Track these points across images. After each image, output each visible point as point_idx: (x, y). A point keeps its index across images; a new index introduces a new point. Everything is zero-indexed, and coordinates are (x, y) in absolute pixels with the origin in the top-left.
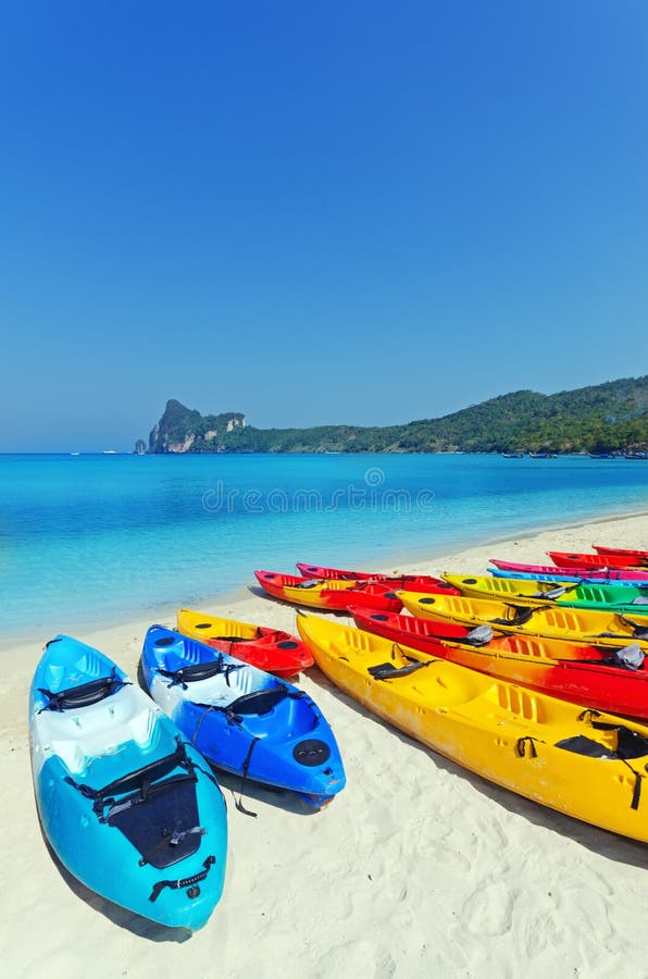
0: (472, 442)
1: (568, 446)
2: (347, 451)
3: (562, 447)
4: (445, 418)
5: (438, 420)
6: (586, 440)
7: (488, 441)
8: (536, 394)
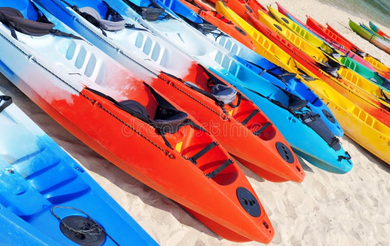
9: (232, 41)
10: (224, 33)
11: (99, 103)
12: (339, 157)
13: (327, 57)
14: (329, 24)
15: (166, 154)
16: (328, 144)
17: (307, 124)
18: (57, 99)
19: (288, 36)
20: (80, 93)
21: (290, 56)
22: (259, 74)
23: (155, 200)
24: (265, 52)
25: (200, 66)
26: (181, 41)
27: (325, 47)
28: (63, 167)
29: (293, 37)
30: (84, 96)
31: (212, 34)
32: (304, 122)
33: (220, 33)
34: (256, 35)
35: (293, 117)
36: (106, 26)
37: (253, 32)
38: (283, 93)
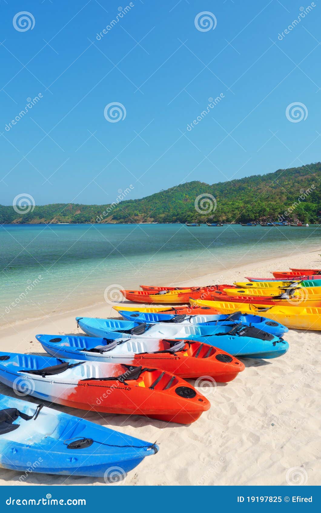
0: (162, 216)
1: (224, 218)
2: (74, 222)
3: (221, 219)
4: (144, 199)
5: (140, 200)
6: (235, 214)
7: (174, 215)
8: (203, 184)
9: (199, 317)
10: (192, 315)
11: (88, 384)
12: (273, 343)
13: (283, 289)
14: (291, 268)
15: (126, 389)
16: (262, 339)
17: (242, 336)
18: (69, 395)
19: (251, 293)
20: (78, 385)
21: (249, 304)
22: (215, 325)
23: (142, 423)
24: (228, 311)
25: (164, 340)
26: (162, 335)
27: (285, 284)
28: (71, 423)
29: (259, 292)
30: (80, 385)
31: (186, 320)
32: (240, 336)
33: (189, 317)
34: (222, 305)
35: (232, 336)
36: (104, 349)
37: (219, 305)
38: (228, 327)
